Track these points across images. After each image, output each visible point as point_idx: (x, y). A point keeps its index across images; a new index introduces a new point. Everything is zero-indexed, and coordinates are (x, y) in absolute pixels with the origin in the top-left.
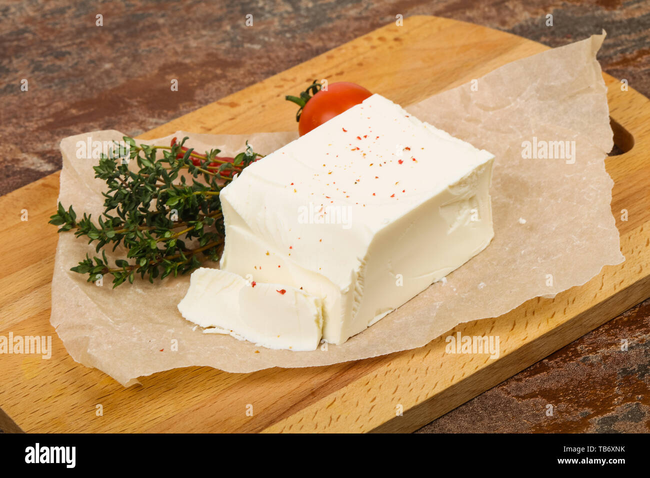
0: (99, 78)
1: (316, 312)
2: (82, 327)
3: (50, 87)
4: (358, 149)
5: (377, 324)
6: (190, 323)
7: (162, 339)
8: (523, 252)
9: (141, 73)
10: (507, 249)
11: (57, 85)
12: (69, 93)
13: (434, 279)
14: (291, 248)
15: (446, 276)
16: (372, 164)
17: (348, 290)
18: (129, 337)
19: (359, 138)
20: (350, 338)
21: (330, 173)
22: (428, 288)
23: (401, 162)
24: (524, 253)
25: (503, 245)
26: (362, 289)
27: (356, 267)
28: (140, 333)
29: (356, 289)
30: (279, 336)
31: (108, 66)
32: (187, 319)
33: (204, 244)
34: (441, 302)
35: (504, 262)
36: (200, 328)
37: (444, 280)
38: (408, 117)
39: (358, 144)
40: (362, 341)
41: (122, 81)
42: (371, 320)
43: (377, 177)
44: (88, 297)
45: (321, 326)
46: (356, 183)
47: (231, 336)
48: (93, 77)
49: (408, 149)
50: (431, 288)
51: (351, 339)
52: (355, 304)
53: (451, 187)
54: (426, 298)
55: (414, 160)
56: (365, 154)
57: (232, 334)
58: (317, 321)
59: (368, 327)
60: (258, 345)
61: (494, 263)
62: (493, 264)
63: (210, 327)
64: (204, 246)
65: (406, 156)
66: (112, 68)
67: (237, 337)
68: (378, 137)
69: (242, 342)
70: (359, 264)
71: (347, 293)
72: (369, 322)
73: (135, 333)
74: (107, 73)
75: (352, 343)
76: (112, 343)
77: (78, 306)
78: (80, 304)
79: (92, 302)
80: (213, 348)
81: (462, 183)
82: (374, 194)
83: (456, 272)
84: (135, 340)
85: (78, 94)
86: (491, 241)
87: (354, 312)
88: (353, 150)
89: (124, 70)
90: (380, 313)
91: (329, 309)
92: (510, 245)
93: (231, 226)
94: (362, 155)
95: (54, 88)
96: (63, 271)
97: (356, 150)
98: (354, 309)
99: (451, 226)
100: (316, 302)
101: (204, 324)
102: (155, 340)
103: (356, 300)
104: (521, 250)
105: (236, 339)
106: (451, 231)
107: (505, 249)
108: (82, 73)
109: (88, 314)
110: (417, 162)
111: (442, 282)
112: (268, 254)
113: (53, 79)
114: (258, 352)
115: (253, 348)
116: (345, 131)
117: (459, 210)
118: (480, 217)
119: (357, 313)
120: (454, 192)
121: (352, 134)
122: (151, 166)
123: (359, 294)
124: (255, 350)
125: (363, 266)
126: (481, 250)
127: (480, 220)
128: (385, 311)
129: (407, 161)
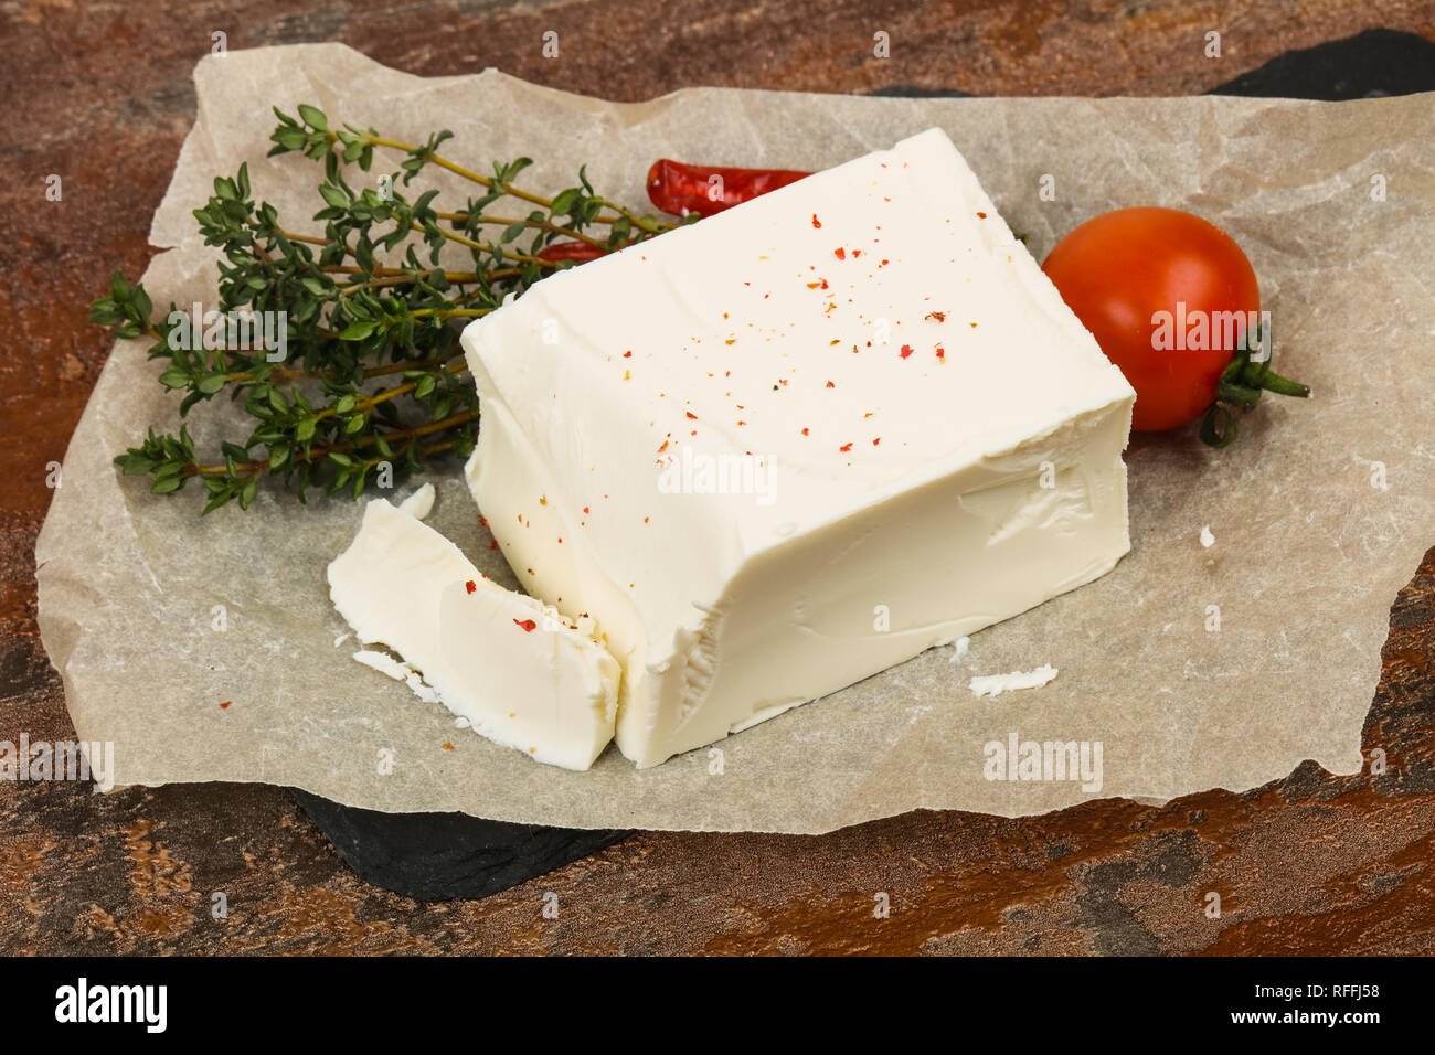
1: (596, 690)
2: (83, 590)
4: (825, 286)
5: (753, 731)
6: (340, 619)
7: (241, 668)
8: (1167, 627)
10: (1141, 601)
13: (938, 639)
14: (586, 510)
15: (970, 636)
16: (836, 342)
17: (662, 669)
18: (172, 645)
19: (840, 253)
20: (676, 756)
21: (730, 342)
22: (916, 657)
23: (906, 352)
24: (1170, 632)
25: (1137, 587)
26: (711, 662)
27: (693, 622)
28: (200, 639)
29: (690, 664)
30: (512, 716)
32: (337, 608)
33: (443, 415)
34: (929, 708)
35: (1115, 640)
36: (354, 641)
37: (962, 644)
38: (982, 216)
39: (831, 270)
42: (743, 720)
43: (831, 384)
44: (125, 509)
45: (610, 717)
46: (776, 388)
47: (408, 687)
49: (940, 317)
50: (923, 659)
51: (677, 760)
52: (686, 692)
53: (991, 459)
54: (896, 687)
55: (940, 353)
56: (833, 306)
57: (414, 681)
58: (600, 704)
59: (730, 734)
60: (461, 723)
61: (1091, 634)
62: (1088, 637)
63: (380, 647)
64: (442, 420)
65: (925, 338)
67: (420, 690)
68: (885, 262)
69: (429, 707)
70: (704, 615)
71: (663, 673)
72: (732, 725)
73: (191, 634)
75: (675, 771)
76: (127, 654)
77: (98, 527)
78: (101, 523)
79: (129, 526)
80: (342, 723)
81: (1026, 449)
82: (806, 431)
83: (1000, 630)
86: (1121, 560)
87: (687, 708)
88: (812, 286)
90: (769, 705)
91: (636, 679)
92: (1151, 594)
94: (827, 307)
96: (98, 417)
97: (819, 290)
98: (686, 702)
99: (1000, 527)
101: (366, 636)
102: (224, 668)
103: (692, 683)
104: (1167, 620)
105: (417, 698)
106: (993, 541)
107: (1136, 601)
109: (105, 558)
110: (942, 362)
111: (954, 649)
112: (543, 502)
114: (449, 746)
115: (444, 731)
116: (817, 224)
117: (1029, 493)
118: (1089, 509)
119: (694, 711)
120: (1001, 468)
121: (829, 239)
122: (347, 204)
123: (703, 672)
124: (445, 738)
125: (712, 619)
126: (1085, 581)
127: (1090, 516)
128: (781, 703)
129: (923, 353)
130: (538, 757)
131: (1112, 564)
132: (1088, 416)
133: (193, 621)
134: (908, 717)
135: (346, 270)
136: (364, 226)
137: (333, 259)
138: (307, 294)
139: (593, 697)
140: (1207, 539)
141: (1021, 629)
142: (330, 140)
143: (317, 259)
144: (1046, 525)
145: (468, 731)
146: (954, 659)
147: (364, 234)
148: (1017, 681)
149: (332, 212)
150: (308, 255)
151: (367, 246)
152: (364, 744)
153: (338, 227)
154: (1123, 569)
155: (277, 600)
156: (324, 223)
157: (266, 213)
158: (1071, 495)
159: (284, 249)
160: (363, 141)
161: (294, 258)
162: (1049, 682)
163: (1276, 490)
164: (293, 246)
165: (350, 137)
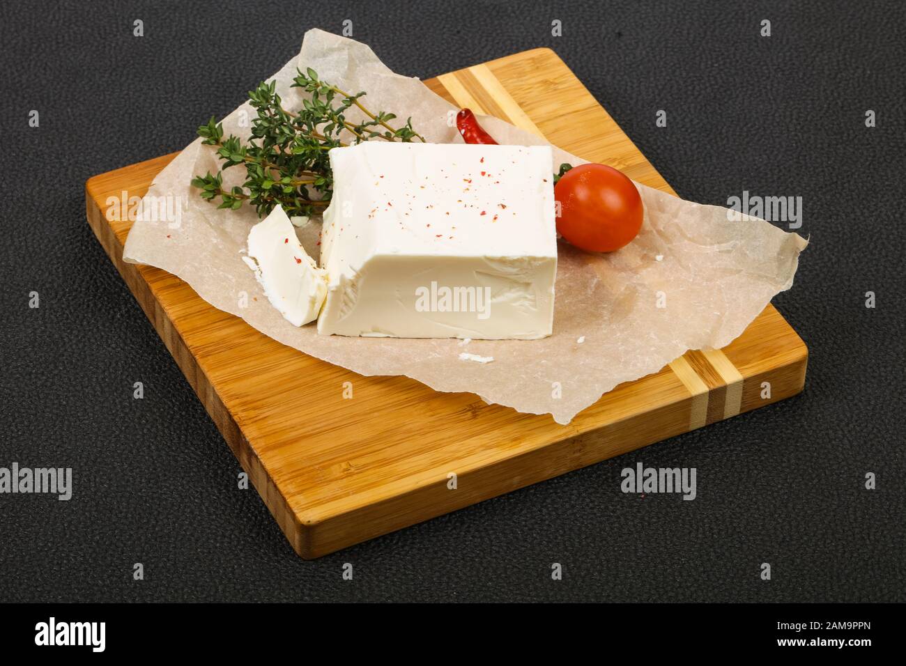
1: (312, 294)
4: (470, 182)
5: (371, 338)
6: (246, 245)
13: (459, 335)
15: (472, 339)
16: (460, 201)
17: (334, 289)
19: (483, 173)
20: (335, 335)
21: (422, 187)
22: (447, 338)
23: (483, 213)
25: (544, 347)
26: (355, 297)
27: (350, 275)
29: (345, 293)
30: (284, 297)
32: (248, 241)
34: (439, 356)
36: (246, 254)
39: (476, 177)
42: (367, 332)
43: (448, 213)
46: (428, 207)
47: (254, 274)
49: (504, 207)
50: (449, 340)
52: (342, 305)
53: (491, 260)
54: (431, 344)
55: (495, 218)
56: (468, 189)
57: (257, 273)
59: (360, 336)
60: (265, 294)
61: (515, 354)
62: (513, 354)
63: (253, 258)
65: (493, 210)
67: (258, 277)
68: (498, 182)
69: (258, 284)
70: (354, 274)
71: (333, 291)
72: (362, 333)
75: (332, 340)
81: (502, 261)
82: (428, 225)
83: (485, 342)
86: (548, 336)
87: (342, 314)
88: (465, 180)
90: (381, 331)
92: (547, 350)
94: (466, 189)
97: (467, 182)
98: (342, 311)
99: (494, 297)
101: (250, 254)
103: (346, 303)
105: (255, 279)
107: (540, 351)
110: (494, 221)
111: (463, 341)
114: (255, 299)
115: (258, 294)
116: (482, 161)
117: (510, 288)
118: (535, 306)
119: (346, 317)
120: (493, 265)
121: (483, 167)
123: (351, 301)
124: (256, 296)
125: (358, 277)
126: (528, 338)
127: (534, 310)
128: (385, 332)
129: (490, 216)
130: (285, 316)
131: (542, 336)
132: (535, 259)
133: (191, 221)
134: (429, 355)
139: (310, 297)
140: (581, 340)
141: (492, 344)
144: (514, 304)
145: (266, 298)
146: (461, 344)
148: (478, 358)
152: (224, 284)
154: (546, 340)
155: (228, 230)
158: (528, 296)
162: (488, 363)
163: (618, 334)
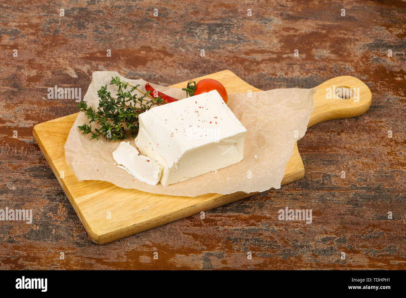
0: (116, 43)
2: (73, 152)
3: (96, 40)
5: (183, 182)
6: (115, 161)
7: (100, 165)
9: (133, 46)
10: (245, 166)
11: (99, 40)
12: (101, 46)
13: (212, 170)
14: (158, 144)
16: (199, 120)
17: (171, 168)
18: (89, 161)
19: (200, 107)
21: (182, 119)
22: (208, 173)
23: (211, 122)
25: (245, 164)
26: (178, 168)
27: (177, 161)
28: (93, 161)
29: (175, 168)
30: (143, 176)
31: (122, 39)
32: (114, 159)
34: (211, 180)
35: (241, 172)
36: (117, 164)
37: (216, 171)
38: (223, 103)
39: (199, 110)
40: (173, 187)
41: (124, 47)
42: (181, 180)
43: (199, 126)
45: (160, 177)
46: (190, 126)
48: (114, 42)
49: (216, 118)
50: (210, 173)
51: (170, 185)
52: (174, 173)
53: (224, 139)
54: (205, 177)
55: (216, 123)
56: (199, 115)
57: (127, 171)
58: (159, 175)
60: (135, 177)
61: (237, 171)
63: (121, 165)
65: (214, 121)
66: (123, 40)
67: (128, 172)
68: (207, 109)
69: (130, 175)
72: (179, 181)
73: (91, 160)
74: (121, 42)
75: (170, 187)
76: (81, 162)
77: (76, 143)
79: (80, 143)
80: (117, 175)
81: (229, 138)
83: (222, 170)
84: (90, 163)
85: (104, 47)
88: (195, 112)
89: (127, 43)
90: (185, 178)
91: (164, 172)
93: (141, 128)
95: (97, 41)
97: (197, 113)
98: (173, 175)
99: (224, 152)
100: (160, 168)
101: (119, 163)
102: (97, 165)
104: (249, 169)
106: (222, 154)
108: (111, 39)
109: (78, 147)
112: (150, 143)
113: (99, 37)
114: (133, 180)
115: (133, 178)
116: (196, 103)
118: (238, 151)
119: (174, 177)
120: (226, 141)
121: (198, 105)
122: (121, 94)
123: (177, 170)
125: (179, 161)
128: (187, 178)
129: (213, 123)
130: (148, 183)
131: (240, 161)
132: (240, 134)
133: (92, 158)
134: (207, 181)
135: (120, 105)
136: (124, 98)
137: (118, 103)
138: (114, 108)
140: (256, 157)
141: (225, 170)
142: (120, 83)
143: (116, 102)
144: (231, 152)
145: (136, 179)
146: (215, 173)
147: (124, 99)
149: (119, 95)
150: (114, 101)
151: (124, 101)
153: (120, 97)
154: (242, 162)
155: (104, 157)
156: (118, 96)
157: (109, 94)
158: (235, 148)
159: (111, 99)
160: (125, 84)
161: (112, 102)
164: (112, 99)
165: (124, 83)
